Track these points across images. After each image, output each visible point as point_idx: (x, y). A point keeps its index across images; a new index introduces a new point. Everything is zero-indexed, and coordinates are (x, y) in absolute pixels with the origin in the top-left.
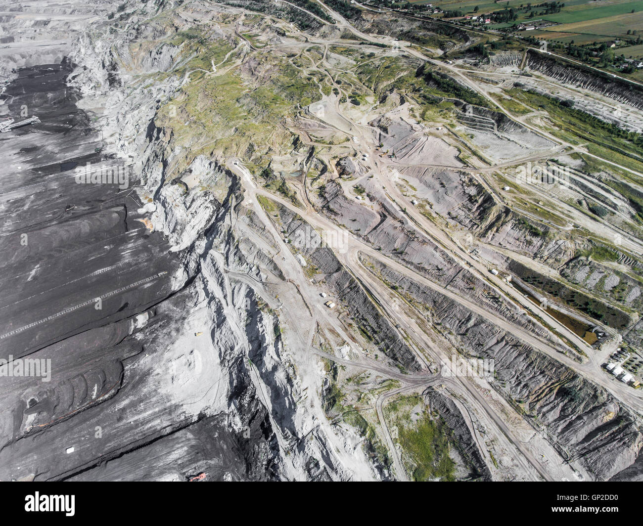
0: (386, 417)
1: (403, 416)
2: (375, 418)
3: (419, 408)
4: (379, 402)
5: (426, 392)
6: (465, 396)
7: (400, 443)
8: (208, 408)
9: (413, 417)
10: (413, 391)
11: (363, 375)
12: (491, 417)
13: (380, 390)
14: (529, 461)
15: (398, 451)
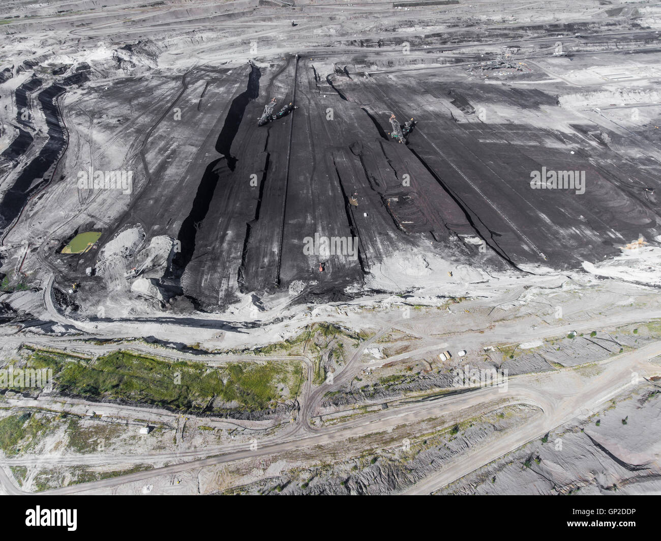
0: (292, 363)
1: (286, 378)
2: (295, 353)
3: (286, 393)
4: (307, 360)
5: (297, 405)
6: (271, 437)
7: (266, 366)
8: (373, 277)
9: (281, 385)
10: (304, 392)
11: (341, 358)
12: (238, 452)
13: (317, 365)
14: (185, 463)
15: (261, 362)
